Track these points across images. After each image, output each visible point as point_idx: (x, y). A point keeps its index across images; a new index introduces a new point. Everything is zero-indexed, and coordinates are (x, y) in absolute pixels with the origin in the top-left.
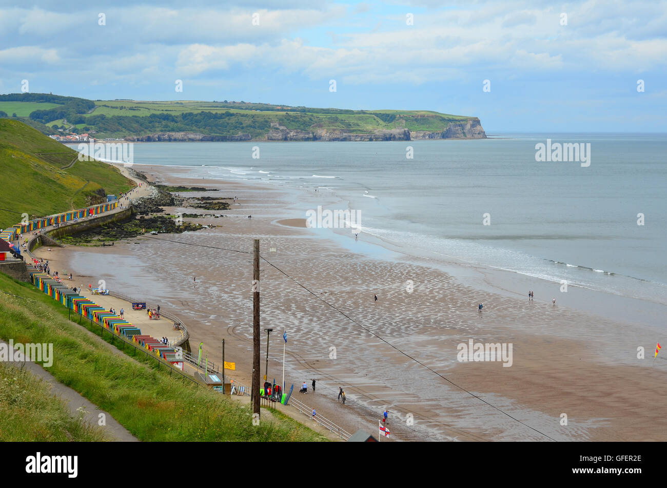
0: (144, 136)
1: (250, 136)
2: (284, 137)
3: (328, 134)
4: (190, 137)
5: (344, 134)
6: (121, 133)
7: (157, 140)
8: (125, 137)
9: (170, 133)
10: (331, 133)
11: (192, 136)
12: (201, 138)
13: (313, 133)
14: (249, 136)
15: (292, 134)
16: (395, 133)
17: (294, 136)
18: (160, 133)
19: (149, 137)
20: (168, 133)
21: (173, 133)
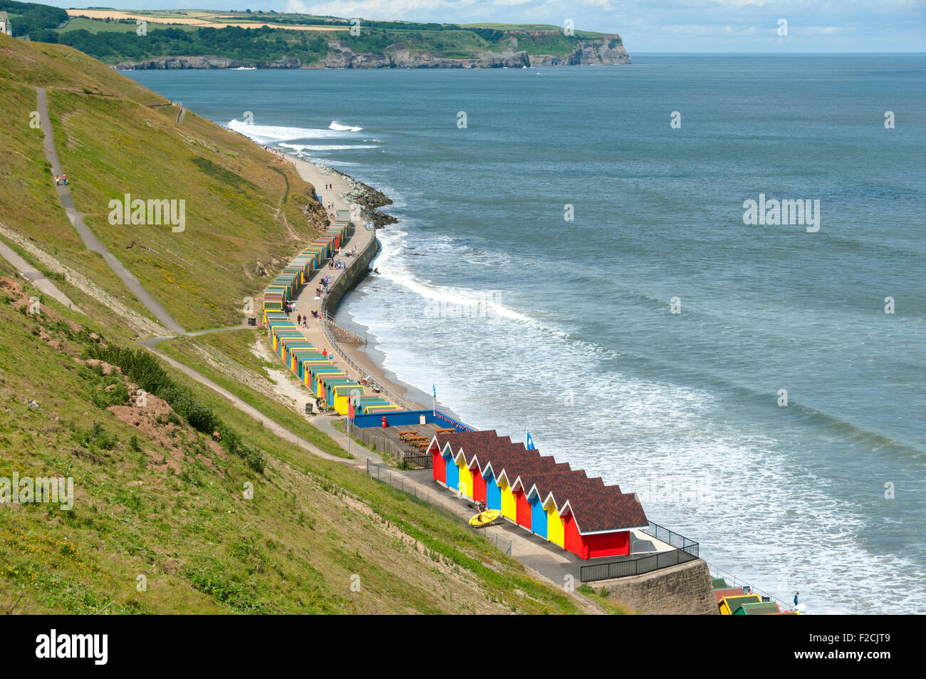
0: (146, 62)
1: (299, 63)
2: (348, 64)
3: (412, 59)
4: (212, 63)
5: (436, 59)
6: (113, 57)
7: (164, 67)
8: (118, 63)
9: (184, 58)
10: (416, 58)
11: (214, 62)
12: (228, 65)
13: (390, 58)
14: (297, 62)
15: (360, 59)
16: (508, 58)
17: (362, 61)
18: (169, 58)
19: (152, 63)
20: (179, 58)
21: (188, 58)
